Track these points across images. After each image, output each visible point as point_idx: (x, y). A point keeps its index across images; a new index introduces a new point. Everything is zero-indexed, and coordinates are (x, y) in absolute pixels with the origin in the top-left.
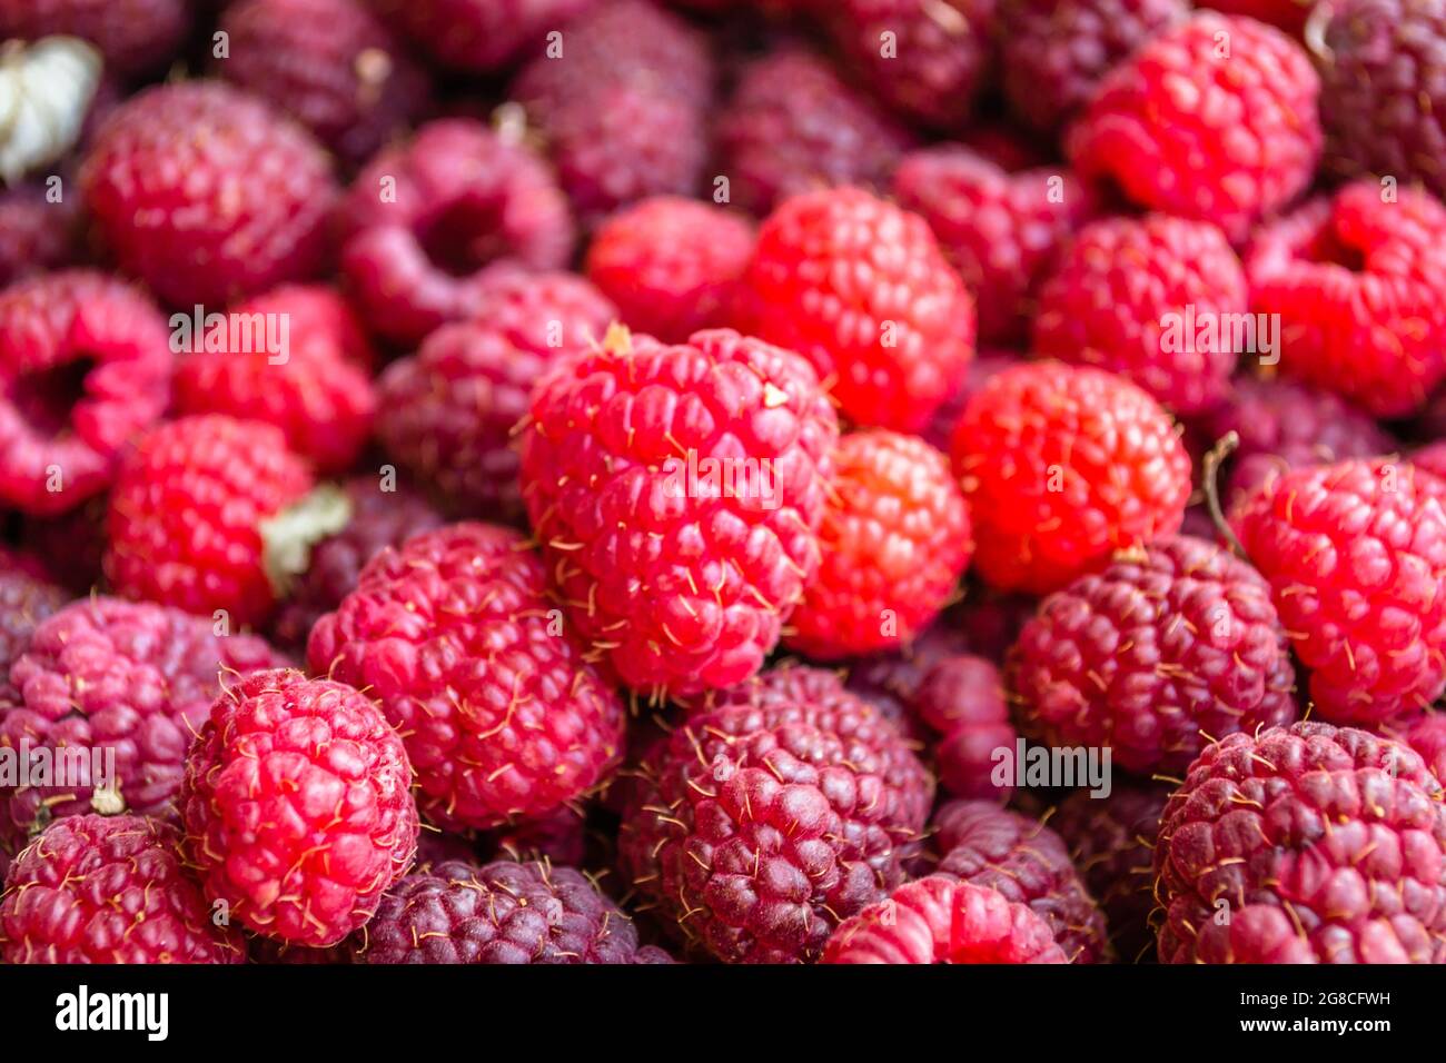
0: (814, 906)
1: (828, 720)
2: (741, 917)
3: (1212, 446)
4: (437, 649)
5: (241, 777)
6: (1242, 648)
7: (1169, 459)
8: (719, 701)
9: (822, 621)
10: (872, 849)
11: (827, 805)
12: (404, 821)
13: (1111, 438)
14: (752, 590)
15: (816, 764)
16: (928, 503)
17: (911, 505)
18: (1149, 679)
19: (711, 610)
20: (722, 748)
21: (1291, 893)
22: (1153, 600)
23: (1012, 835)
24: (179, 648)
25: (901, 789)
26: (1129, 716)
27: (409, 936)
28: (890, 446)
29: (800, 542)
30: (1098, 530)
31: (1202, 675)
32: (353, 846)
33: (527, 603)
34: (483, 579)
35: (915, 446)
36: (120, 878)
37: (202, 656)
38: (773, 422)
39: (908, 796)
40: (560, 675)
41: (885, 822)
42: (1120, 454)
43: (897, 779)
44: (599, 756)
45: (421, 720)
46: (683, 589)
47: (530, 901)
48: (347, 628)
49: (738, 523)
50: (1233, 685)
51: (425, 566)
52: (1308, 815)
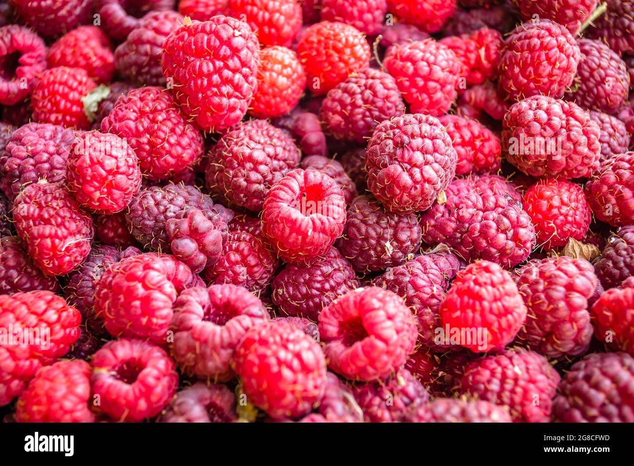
0: (265, 185)
1: (265, 132)
2: (243, 190)
3: (375, 41)
4: (141, 122)
5: (84, 161)
6: (387, 98)
7: (363, 45)
8: (231, 130)
9: (262, 106)
10: (281, 168)
11: (266, 155)
12: (137, 173)
13: (344, 40)
14: (237, 94)
15: (262, 144)
16: (290, 66)
17: (285, 67)
18: (360, 110)
19: (225, 101)
20: (233, 143)
21: (402, 161)
22: (359, 86)
23: (325, 162)
24: (60, 136)
25: (289, 151)
26: (356, 122)
27: (142, 207)
28: (277, 49)
29: (251, 79)
30: (343, 68)
31: (376, 107)
32: (121, 178)
33: (169, 106)
34: (154, 100)
35: (285, 49)
36: (50, 198)
37: (68, 137)
38: (238, 41)
39: (292, 153)
40: (181, 127)
41: (285, 160)
42: (347, 45)
43: (288, 148)
44: (196, 151)
45: (139, 143)
46: (215, 94)
47: (178, 194)
48: (112, 119)
49: (230, 73)
50: (386, 109)
51: (135, 98)
52: (405, 138)
